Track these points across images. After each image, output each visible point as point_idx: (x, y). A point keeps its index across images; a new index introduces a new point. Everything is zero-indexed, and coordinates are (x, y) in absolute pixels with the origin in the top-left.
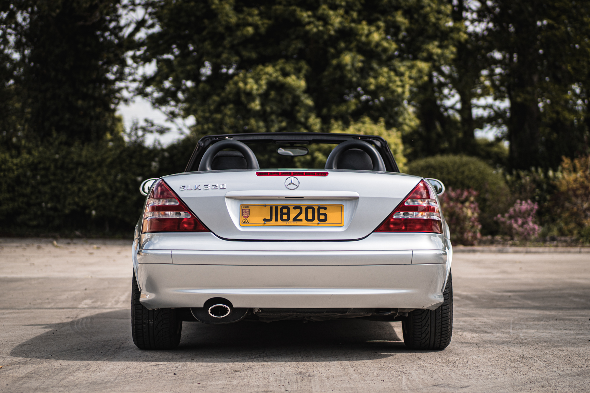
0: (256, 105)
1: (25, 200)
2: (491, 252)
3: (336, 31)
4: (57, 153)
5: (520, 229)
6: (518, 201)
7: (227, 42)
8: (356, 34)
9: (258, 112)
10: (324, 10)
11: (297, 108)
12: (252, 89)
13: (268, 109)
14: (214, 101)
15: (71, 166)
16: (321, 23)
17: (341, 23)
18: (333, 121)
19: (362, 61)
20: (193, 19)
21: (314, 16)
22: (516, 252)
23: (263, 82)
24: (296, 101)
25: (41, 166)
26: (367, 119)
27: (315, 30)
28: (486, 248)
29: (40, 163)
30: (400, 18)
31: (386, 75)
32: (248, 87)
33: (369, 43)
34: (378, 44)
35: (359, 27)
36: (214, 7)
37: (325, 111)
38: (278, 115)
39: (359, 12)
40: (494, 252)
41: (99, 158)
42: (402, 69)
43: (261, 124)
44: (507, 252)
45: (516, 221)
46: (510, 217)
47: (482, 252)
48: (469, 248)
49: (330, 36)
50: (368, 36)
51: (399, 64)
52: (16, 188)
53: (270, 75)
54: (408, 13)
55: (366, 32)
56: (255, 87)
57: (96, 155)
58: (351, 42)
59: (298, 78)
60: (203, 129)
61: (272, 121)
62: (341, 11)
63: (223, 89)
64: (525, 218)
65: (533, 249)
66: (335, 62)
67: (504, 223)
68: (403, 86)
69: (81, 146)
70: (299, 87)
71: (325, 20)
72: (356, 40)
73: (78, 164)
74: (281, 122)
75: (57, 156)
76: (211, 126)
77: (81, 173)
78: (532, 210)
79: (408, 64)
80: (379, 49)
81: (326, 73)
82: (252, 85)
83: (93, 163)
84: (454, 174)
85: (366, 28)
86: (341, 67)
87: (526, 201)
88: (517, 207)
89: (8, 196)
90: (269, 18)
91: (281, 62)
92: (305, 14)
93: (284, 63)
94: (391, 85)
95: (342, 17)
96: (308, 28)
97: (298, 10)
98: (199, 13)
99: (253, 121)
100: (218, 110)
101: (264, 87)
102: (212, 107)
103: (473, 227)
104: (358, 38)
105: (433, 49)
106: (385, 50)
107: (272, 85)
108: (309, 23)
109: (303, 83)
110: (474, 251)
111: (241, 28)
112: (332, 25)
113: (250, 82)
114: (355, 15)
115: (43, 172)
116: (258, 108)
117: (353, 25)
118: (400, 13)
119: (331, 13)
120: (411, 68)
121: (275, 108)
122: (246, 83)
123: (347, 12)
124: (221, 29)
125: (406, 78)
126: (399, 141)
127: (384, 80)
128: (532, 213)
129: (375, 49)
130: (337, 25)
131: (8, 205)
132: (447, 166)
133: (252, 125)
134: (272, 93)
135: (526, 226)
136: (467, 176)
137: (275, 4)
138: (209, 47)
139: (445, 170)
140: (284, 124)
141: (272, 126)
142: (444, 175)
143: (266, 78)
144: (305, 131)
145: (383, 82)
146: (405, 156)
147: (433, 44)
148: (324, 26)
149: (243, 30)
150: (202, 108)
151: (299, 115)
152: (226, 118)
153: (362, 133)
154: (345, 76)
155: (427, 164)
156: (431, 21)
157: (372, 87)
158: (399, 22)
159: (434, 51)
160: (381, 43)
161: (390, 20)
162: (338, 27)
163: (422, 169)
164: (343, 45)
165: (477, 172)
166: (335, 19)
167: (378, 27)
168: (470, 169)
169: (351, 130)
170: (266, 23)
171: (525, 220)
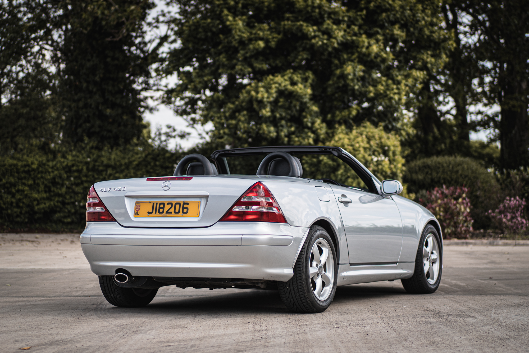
0: (266, 112)
1: (61, 199)
2: (482, 244)
3: (338, 43)
4: (89, 157)
5: (510, 224)
6: (508, 198)
7: (240, 56)
8: (358, 47)
9: (269, 117)
10: (328, 24)
11: (304, 114)
12: (263, 98)
13: (278, 115)
14: (230, 108)
15: (101, 168)
16: (326, 37)
17: (343, 36)
18: (337, 126)
19: (363, 71)
20: (209, 34)
21: (319, 30)
22: (506, 245)
23: (273, 91)
24: (303, 107)
25: (74, 168)
26: (368, 124)
27: (320, 43)
28: (478, 241)
29: (73, 165)
30: (397, 31)
31: (384, 83)
33: (369, 54)
34: (377, 55)
35: (360, 39)
36: (228, 23)
37: (329, 116)
38: (288, 121)
39: (360, 27)
40: (486, 244)
41: (126, 161)
42: (399, 78)
43: (272, 129)
44: (497, 245)
45: (506, 216)
46: (500, 213)
47: (475, 244)
48: (463, 241)
49: (334, 48)
50: (367, 48)
51: (398, 74)
52: (52, 189)
53: (280, 85)
54: (404, 27)
55: (366, 44)
56: (266, 95)
57: (124, 158)
58: (353, 54)
59: (305, 86)
60: (220, 134)
61: (282, 126)
62: (344, 26)
63: (238, 97)
64: (514, 213)
65: (522, 242)
66: (338, 72)
67: (494, 218)
68: (399, 94)
69: (110, 150)
70: (305, 95)
71: (329, 34)
72: (358, 52)
73: (108, 166)
74: (291, 126)
75: (89, 160)
76: (226, 131)
77: (110, 175)
78: (520, 206)
79: (405, 73)
80: (379, 59)
81: (331, 82)
82: (262, 94)
83: (121, 165)
84: (449, 173)
85: (366, 41)
86: (343, 76)
87: (515, 198)
88: (507, 202)
89: (45, 195)
90: (279, 34)
91: (289, 73)
92: (311, 29)
93: (292, 73)
94: (388, 92)
95: (345, 31)
96: (313, 41)
97: (305, 24)
98: (214, 29)
99: (264, 126)
100: (232, 116)
101: (274, 95)
102: (227, 114)
103: (465, 221)
104: (359, 50)
105: (427, 58)
106: (384, 60)
107: (281, 93)
108: (314, 37)
109: (309, 91)
110: (467, 244)
111: (253, 42)
112: (335, 38)
113: (262, 91)
114: (356, 29)
115: (76, 174)
116: (269, 114)
117: (354, 38)
118: (397, 26)
119: (335, 27)
120: (407, 77)
121: (284, 114)
122: (257, 92)
123: (349, 27)
124: (235, 43)
125: (402, 86)
126: (398, 143)
127: (382, 88)
128: (520, 209)
129: (375, 60)
130: (340, 39)
131: (45, 204)
132: (443, 166)
133: (264, 130)
134: (281, 100)
135: (514, 220)
136: (461, 175)
137: (284, 20)
138: (224, 60)
139: (441, 170)
140: (293, 129)
141: (282, 131)
142: (439, 175)
143: (276, 87)
144: (312, 135)
145: (381, 89)
146: (403, 157)
147: (428, 54)
148: (328, 40)
149: (255, 44)
150: (219, 115)
151: (305, 120)
152: (240, 123)
153: (364, 136)
154: (348, 85)
155: (424, 164)
156: (425, 34)
157: (372, 95)
158: (397, 35)
159: (428, 60)
160: (380, 54)
161: (388, 34)
162: (341, 41)
163: (420, 169)
164: (345, 56)
165: (470, 171)
166: (338, 33)
167: (377, 41)
168: (463, 168)
169: (354, 134)
170: (276, 37)
171: (514, 215)
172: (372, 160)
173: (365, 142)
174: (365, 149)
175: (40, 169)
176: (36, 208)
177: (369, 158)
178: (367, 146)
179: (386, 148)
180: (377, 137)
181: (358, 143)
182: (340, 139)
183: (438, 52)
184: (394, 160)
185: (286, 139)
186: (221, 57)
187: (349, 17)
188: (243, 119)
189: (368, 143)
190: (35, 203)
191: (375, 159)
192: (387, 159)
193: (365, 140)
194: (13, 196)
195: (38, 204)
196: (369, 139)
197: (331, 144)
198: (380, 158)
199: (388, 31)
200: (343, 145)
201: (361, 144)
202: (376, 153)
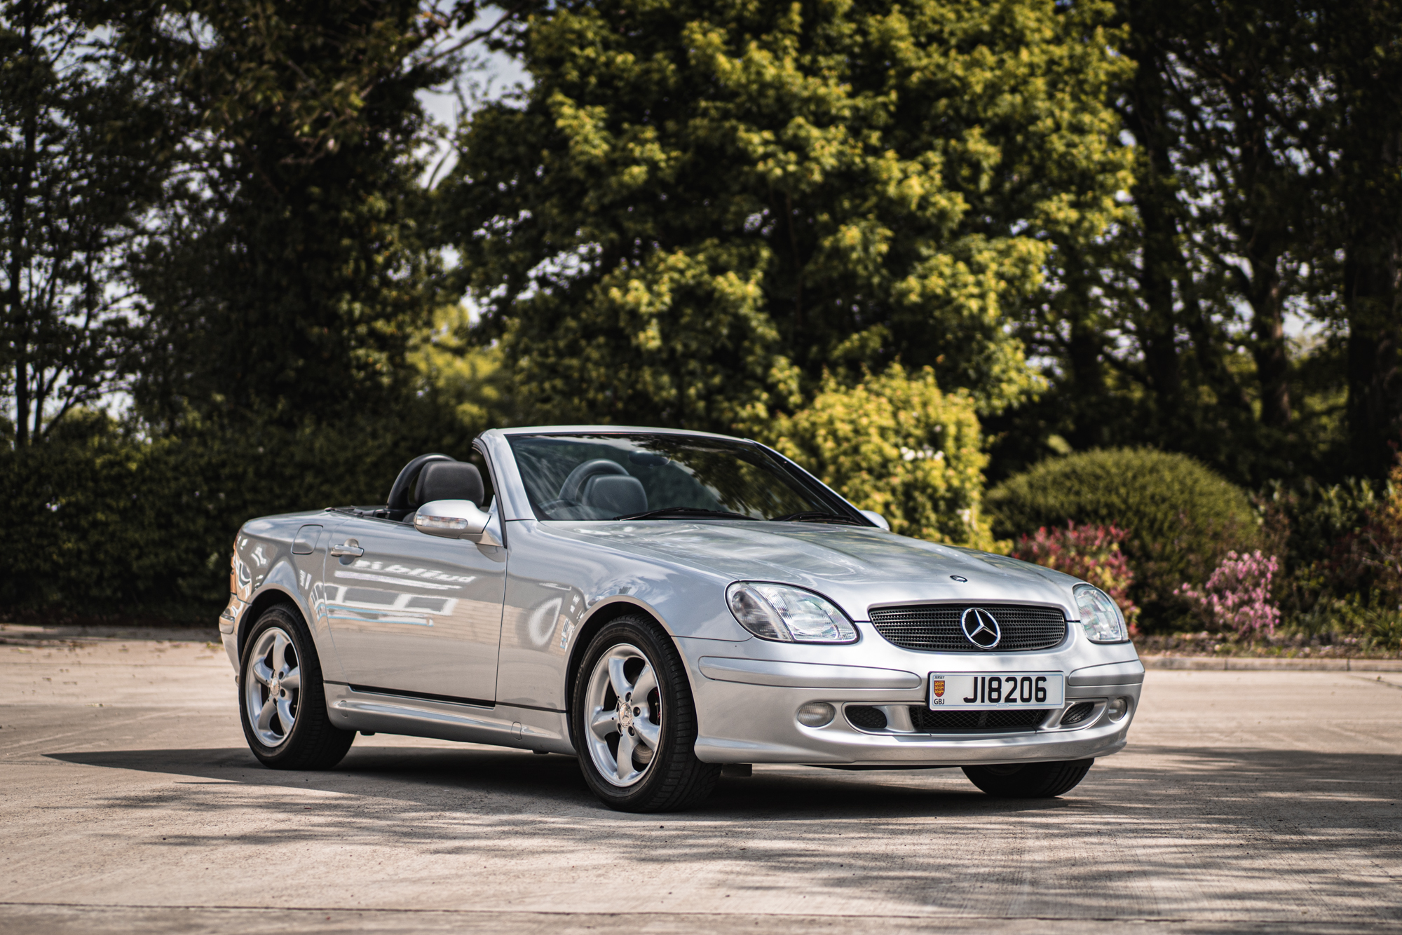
0: (651, 338)
1: (195, 544)
3: (825, 173)
4: (261, 443)
5: (1234, 618)
6: (1233, 554)
7: (590, 199)
8: (877, 181)
9: (657, 351)
10: (800, 127)
11: (746, 344)
12: (638, 304)
13: (679, 347)
14: (568, 329)
15: (288, 471)
16: (792, 156)
17: (840, 155)
18: (827, 373)
19: (886, 239)
20: (522, 149)
21: (778, 141)
22: (1201, 667)
23: (664, 287)
24: (741, 328)
25: (226, 471)
26: (897, 369)
27: (778, 172)
29: (223, 464)
30: (976, 143)
31: (947, 271)
32: (630, 298)
33: (903, 200)
34: (924, 202)
35: (881, 162)
36: (560, 123)
37: (814, 349)
38: (704, 360)
39: (887, 132)
41: (349, 454)
42: (985, 257)
43: (665, 379)
46: (1212, 590)
49: (814, 185)
51: (982, 245)
52: (176, 519)
53: (681, 272)
54: (998, 131)
55: (897, 174)
56: (645, 298)
57: (344, 448)
58: (865, 198)
59: (745, 278)
60: (543, 390)
61: (691, 373)
64: (1245, 590)
65: (1242, 662)
66: (827, 243)
67: (1196, 602)
68: (982, 296)
70: (744, 299)
71: (800, 147)
72: (876, 193)
73: (304, 467)
74: (714, 374)
75: (261, 450)
76: (559, 383)
77: (311, 487)
78: (1263, 574)
79: (1000, 244)
80: (930, 211)
81: (810, 267)
82: (638, 293)
83: (336, 464)
84: (1123, 491)
85: (896, 166)
86: (840, 253)
87: (1251, 556)
88: (1227, 566)
89: (156, 535)
90: (684, 150)
91: (710, 245)
92: (755, 138)
93: (719, 247)
94: (954, 293)
95: (842, 142)
97: (742, 127)
98: (532, 138)
99: (647, 375)
100: (573, 350)
101: (667, 299)
102: (562, 344)
104: (879, 187)
105: (1059, 209)
106: (943, 215)
107: (683, 294)
108: (765, 157)
109: (752, 289)
111: (619, 169)
112: (817, 160)
113: (637, 289)
114: (875, 138)
115: (230, 485)
116: (655, 344)
117: (870, 160)
118: (977, 131)
119: (815, 132)
120: (1004, 253)
121: (694, 345)
122: (626, 291)
123: (854, 132)
124: (577, 172)
125: (989, 277)
126: (970, 418)
127: (941, 282)
128: (1263, 581)
129: (919, 213)
130: (829, 162)
131: (156, 555)
133: (645, 383)
134: (689, 311)
135: (1246, 609)
137: (694, 116)
138: (555, 211)
139: (1103, 484)
140: (717, 380)
141: (690, 385)
143: (672, 280)
144: (765, 396)
145: (938, 286)
146: (984, 451)
147: (1061, 201)
148: (798, 163)
149: (622, 173)
150: (542, 346)
151: (750, 359)
152: (590, 366)
153: (885, 400)
154: (854, 275)
155: (1068, 469)
156: (1055, 150)
157: (914, 298)
158: (977, 152)
159: (1061, 216)
160: (933, 199)
161: (955, 149)
162: (833, 167)
163: (1054, 482)
164: (846, 204)
165: (1177, 487)
166: (823, 147)
167: (927, 166)
168: (1162, 479)
169: (860, 392)
170: (676, 159)
171: (1246, 597)
172: (901, 456)
173: (887, 415)
174: (883, 432)
175: (148, 472)
176: (135, 566)
177: (891, 452)
178: (889, 422)
179: (938, 429)
180: (916, 400)
181: (867, 415)
182: (827, 406)
183: (1090, 194)
184: (957, 458)
185: (701, 404)
186: (548, 204)
187: (855, 109)
188: (595, 355)
189: (895, 415)
190: (134, 552)
191: (909, 455)
192: (938, 457)
193: (888, 408)
194: (83, 536)
195: (139, 557)
196: (899, 405)
197: (803, 418)
198: (920, 454)
199: (953, 142)
200: (831, 421)
201: (875, 417)
202: (911, 441)
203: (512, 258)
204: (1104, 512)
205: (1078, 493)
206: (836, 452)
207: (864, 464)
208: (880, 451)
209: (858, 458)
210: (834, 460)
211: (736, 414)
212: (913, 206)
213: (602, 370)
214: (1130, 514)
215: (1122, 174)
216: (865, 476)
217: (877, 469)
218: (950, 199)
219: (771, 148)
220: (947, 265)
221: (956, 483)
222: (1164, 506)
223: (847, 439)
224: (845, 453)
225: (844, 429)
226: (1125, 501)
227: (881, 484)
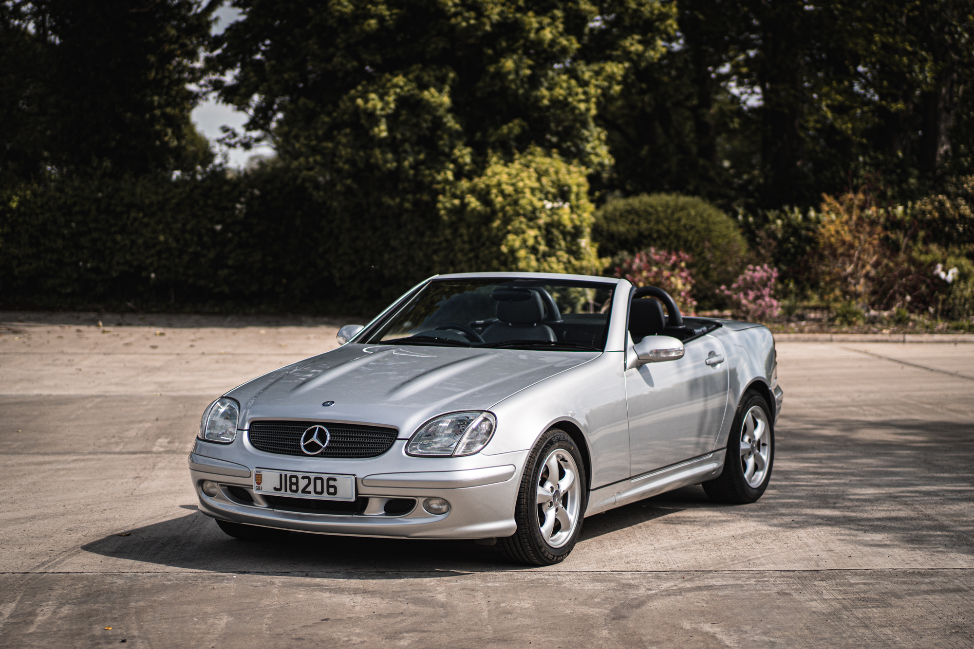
0: (382, 130)
1: (55, 257)
3: (492, 25)
4: (99, 190)
5: (752, 306)
6: (751, 266)
7: (340, 40)
8: (522, 29)
9: (385, 139)
11: (439, 133)
12: (375, 108)
13: (399, 136)
14: (324, 123)
15: (119, 209)
16: (473, 14)
17: (501, 14)
18: (490, 151)
19: (530, 67)
21: (463, 4)
23: (391, 98)
24: (438, 123)
25: (77, 208)
26: (538, 150)
27: (464, 24)
29: (75, 204)
31: (564, 85)
32: (370, 105)
33: (540, 42)
34: (553, 43)
35: (525, 18)
37: (478, 135)
38: (414, 144)
41: (160, 197)
42: (587, 76)
43: (390, 156)
45: (746, 295)
46: (739, 289)
49: (486, 33)
50: (538, 31)
51: (584, 68)
52: (42, 241)
53: (401, 88)
55: (535, 26)
56: (379, 105)
58: (516, 40)
59: (440, 91)
60: (308, 163)
61: (405, 152)
63: (336, 105)
64: (759, 290)
66: (492, 69)
67: (730, 297)
68: (587, 101)
69: (134, 180)
70: (441, 105)
71: (479, 10)
72: (523, 38)
73: (130, 206)
74: (419, 153)
75: (100, 195)
76: (319, 158)
77: (135, 219)
78: (769, 279)
80: (556, 49)
81: (480, 84)
82: (374, 101)
83: (152, 204)
84: (666, 222)
85: (535, 20)
86: (501, 75)
87: (762, 266)
88: (748, 274)
89: (29, 251)
90: (400, 7)
91: (416, 68)
93: (422, 70)
94: (570, 99)
95: (503, 4)
96: (453, 21)
99: (377, 152)
100: (328, 136)
101: (392, 106)
102: (320, 132)
103: (684, 303)
104: (525, 35)
105: (632, 45)
106: (564, 50)
107: (404, 102)
108: (455, 15)
109: (446, 100)
111: (361, 21)
112: (488, 17)
113: (373, 99)
115: (79, 217)
116: (384, 134)
117: (518, 15)
121: (408, 134)
122: (366, 101)
124: (331, 22)
125: (591, 89)
126: (582, 180)
127: (562, 92)
128: (769, 283)
129: (549, 49)
130: (495, 18)
131: (30, 264)
132: (657, 211)
133: (377, 159)
134: (404, 112)
135: (760, 301)
136: (685, 226)
138: (315, 47)
139: (653, 217)
140: (422, 156)
141: (405, 159)
142: (652, 224)
143: (395, 93)
144: (451, 166)
145: (561, 95)
146: (592, 201)
147: (633, 39)
148: (476, 19)
149: (363, 24)
150: (306, 134)
151: (441, 143)
152: (341, 147)
153: (532, 170)
154: (509, 88)
155: (628, 208)
156: (629, 8)
157: (546, 102)
158: (584, 10)
159: (633, 49)
160: (558, 41)
161: (571, 8)
162: (497, 20)
163: (621, 216)
164: (504, 44)
165: (699, 219)
166: (492, 9)
167: (554, 18)
168: (689, 215)
169: (516, 166)
170: (396, 14)
171: (759, 294)
172: (544, 207)
173: (534, 179)
174: (533, 190)
175: (23, 209)
176: (16, 271)
177: (538, 204)
178: (536, 185)
179: (566, 188)
180: (552, 170)
181: (522, 180)
182: (495, 174)
183: (650, 35)
184: (578, 207)
185: (412, 172)
186: (311, 42)
188: (344, 140)
189: (539, 180)
190: (15, 263)
191: (549, 205)
192: (566, 206)
193: (534, 175)
195: (19, 265)
196: (540, 174)
197: (480, 182)
198: (556, 205)
199: (570, 4)
200: (499, 184)
201: (527, 182)
202: (550, 196)
203: (286, 76)
204: (655, 235)
205: (638, 224)
206: (505, 203)
207: (521, 211)
208: (531, 203)
209: (518, 208)
210: (503, 209)
211: (434, 178)
212: (546, 46)
213: (349, 150)
214: (672, 237)
215: (670, 22)
216: (523, 219)
217: (530, 215)
218: (568, 40)
219: (459, 9)
220: (564, 81)
221: (578, 223)
222: (692, 232)
223: (510, 195)
224: (509, 205)
225: (509, 189)
226: (668, 228)
227: (531, 224)
